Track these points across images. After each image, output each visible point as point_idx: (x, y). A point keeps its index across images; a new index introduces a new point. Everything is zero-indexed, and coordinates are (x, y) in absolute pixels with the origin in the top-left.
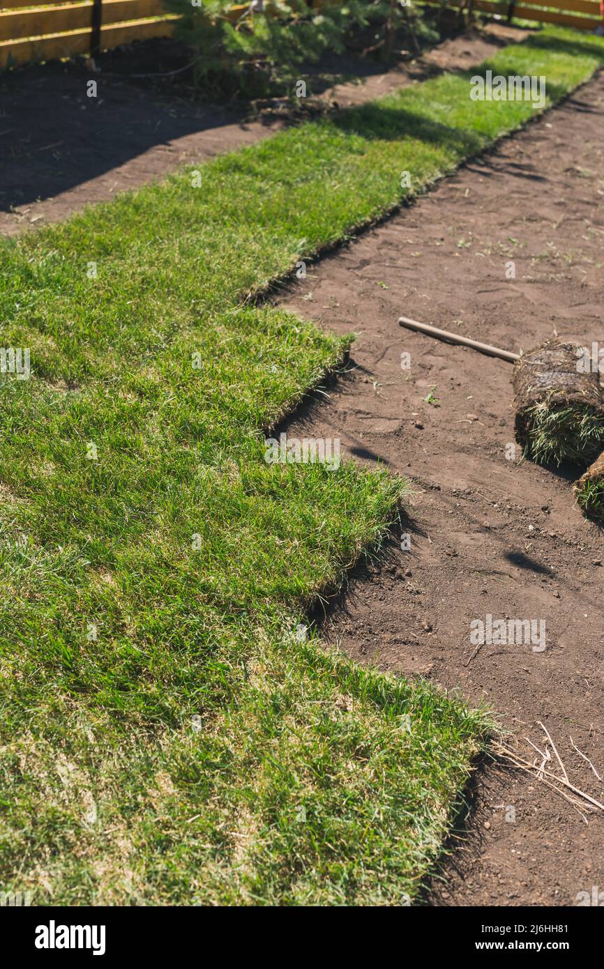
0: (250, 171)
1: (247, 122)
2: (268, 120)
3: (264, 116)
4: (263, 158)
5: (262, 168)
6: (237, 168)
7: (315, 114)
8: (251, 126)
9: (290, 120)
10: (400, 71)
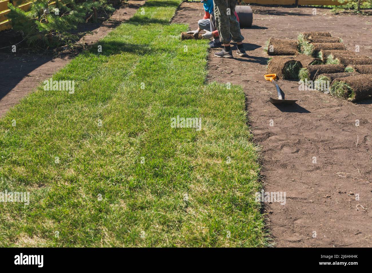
0: (68, 78)
2: (63, 56)
3: (60, 55)
4: (71, 72)
5: (72, 76)
6: (63, 79)
7: (80, 50)
9: (72, 54)
10: (103, 26)
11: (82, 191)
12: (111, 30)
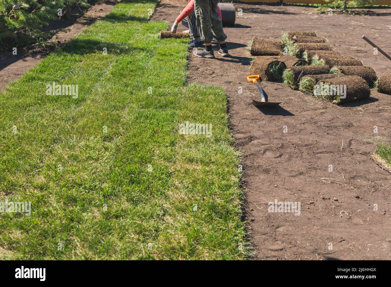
0: (39, 79)
1: (25, 57)
2: (34, 55)
3: (31, 53)
4: (42, 72)
5: (43, 76)
6: (33, 79)
7: (52, 49)
8: (27, 59)
9: (44, 53)
10: (77, 23)
11: (53, 199)
12: (85, 28)
